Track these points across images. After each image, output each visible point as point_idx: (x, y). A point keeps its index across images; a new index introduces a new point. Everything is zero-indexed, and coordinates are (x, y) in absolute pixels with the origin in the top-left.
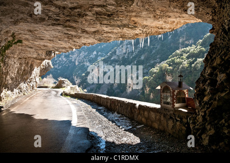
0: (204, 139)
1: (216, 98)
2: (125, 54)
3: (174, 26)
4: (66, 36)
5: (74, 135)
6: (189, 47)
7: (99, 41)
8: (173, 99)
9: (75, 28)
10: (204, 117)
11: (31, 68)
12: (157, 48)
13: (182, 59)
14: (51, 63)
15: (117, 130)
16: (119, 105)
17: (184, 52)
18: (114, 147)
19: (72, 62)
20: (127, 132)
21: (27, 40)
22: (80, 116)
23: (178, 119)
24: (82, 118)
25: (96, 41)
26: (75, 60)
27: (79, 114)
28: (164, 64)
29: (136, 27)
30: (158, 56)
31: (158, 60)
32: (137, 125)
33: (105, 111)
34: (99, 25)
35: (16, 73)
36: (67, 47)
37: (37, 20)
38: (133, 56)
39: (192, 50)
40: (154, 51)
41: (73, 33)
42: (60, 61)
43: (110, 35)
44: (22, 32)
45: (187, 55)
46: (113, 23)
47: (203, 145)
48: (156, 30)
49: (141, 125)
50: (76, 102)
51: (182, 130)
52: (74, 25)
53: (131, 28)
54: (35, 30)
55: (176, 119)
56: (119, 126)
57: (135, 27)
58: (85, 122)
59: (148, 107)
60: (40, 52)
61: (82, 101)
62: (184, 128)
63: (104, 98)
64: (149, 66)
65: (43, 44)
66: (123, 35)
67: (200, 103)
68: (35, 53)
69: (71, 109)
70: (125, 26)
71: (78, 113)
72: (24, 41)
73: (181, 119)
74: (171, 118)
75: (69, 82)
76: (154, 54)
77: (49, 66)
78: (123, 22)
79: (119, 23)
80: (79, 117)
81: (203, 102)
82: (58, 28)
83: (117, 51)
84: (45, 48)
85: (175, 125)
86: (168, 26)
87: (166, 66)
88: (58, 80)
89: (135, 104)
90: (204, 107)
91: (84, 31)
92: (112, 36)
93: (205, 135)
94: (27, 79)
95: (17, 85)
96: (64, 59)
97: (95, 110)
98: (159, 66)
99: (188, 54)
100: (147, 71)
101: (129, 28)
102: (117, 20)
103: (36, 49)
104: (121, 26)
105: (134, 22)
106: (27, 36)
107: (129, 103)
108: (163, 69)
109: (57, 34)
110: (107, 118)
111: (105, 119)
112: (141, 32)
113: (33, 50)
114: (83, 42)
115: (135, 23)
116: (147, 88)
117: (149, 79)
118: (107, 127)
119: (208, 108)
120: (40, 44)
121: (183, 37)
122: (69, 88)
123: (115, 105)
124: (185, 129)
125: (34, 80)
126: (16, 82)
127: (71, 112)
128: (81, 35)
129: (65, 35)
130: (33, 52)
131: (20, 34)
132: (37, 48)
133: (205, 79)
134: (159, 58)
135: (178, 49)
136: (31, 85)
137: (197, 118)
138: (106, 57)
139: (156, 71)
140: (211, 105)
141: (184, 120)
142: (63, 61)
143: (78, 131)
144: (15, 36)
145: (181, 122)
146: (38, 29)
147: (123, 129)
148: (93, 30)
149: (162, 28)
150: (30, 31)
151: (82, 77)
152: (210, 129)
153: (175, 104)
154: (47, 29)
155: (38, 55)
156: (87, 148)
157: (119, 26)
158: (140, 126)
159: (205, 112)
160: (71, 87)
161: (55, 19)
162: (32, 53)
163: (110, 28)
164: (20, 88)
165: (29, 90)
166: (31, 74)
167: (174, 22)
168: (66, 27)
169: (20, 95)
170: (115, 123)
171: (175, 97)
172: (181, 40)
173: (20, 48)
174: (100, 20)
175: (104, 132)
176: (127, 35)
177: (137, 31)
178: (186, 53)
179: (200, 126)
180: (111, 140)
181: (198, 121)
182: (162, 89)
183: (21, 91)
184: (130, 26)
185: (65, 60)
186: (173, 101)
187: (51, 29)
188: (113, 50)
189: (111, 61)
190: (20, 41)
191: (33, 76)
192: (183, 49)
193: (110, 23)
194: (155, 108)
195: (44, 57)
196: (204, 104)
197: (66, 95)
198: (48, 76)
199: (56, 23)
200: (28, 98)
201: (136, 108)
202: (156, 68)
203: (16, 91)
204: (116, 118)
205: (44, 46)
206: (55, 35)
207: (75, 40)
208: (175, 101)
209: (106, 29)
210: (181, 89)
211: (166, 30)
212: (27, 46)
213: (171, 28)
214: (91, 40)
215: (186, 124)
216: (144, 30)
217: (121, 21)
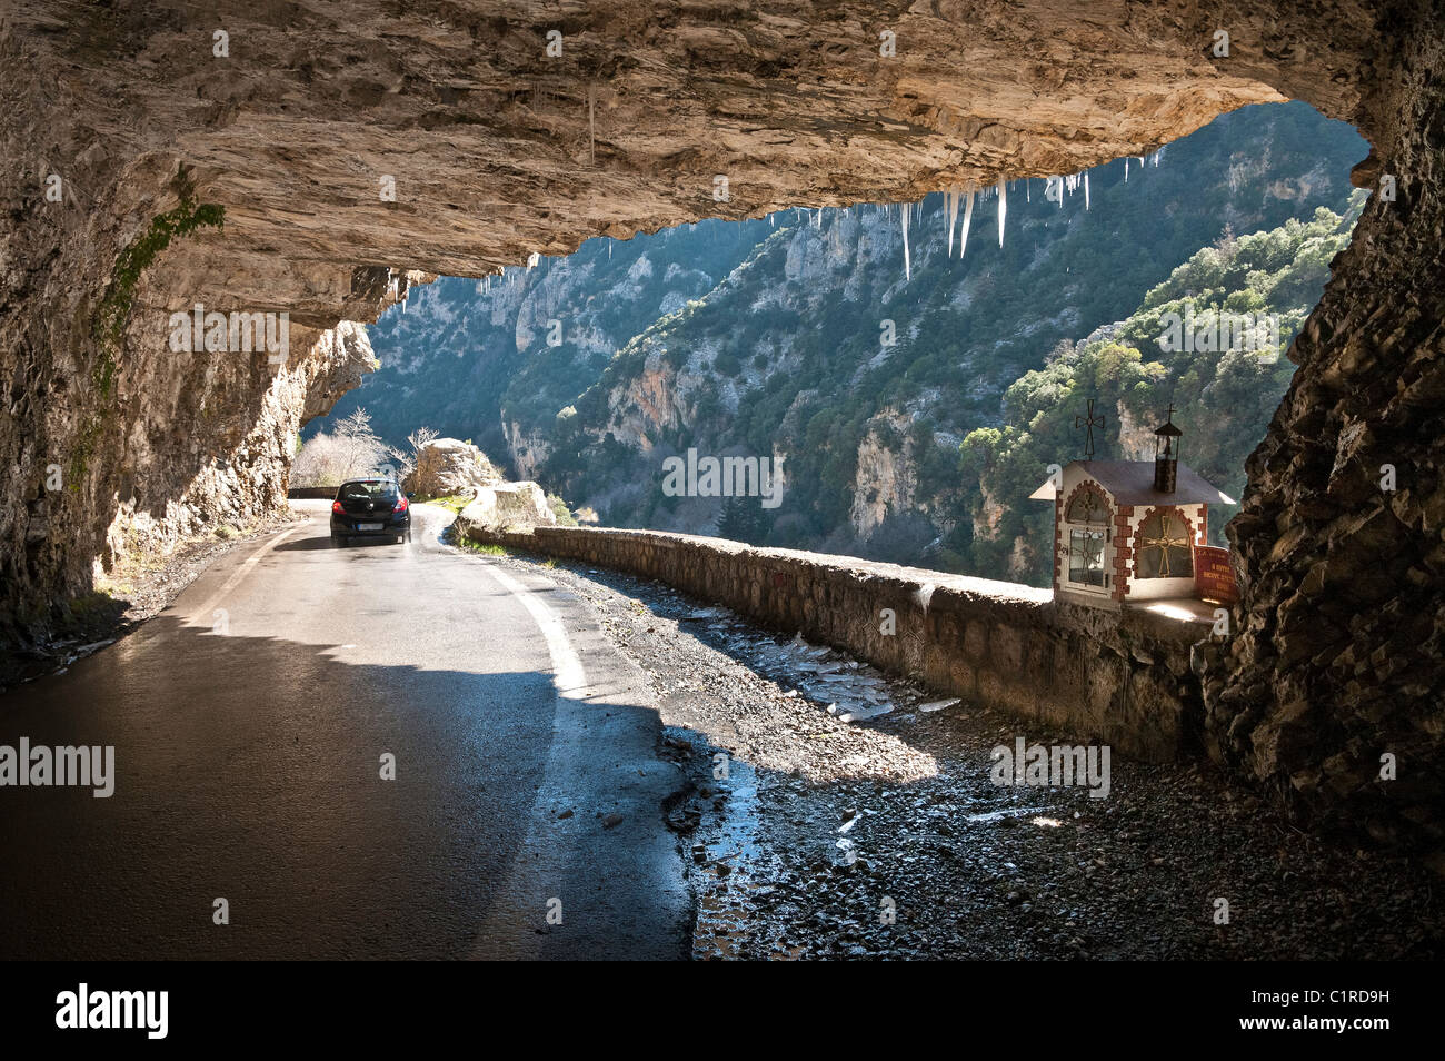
0: (1261, 746)
1: (1326, 544)
2: (845, 272)
3: (1163, 124)
4: (499, 181)
5: (583, 739)
6: (1294, 223)
7: (696, 210)
8: (1124, 553)
9: (557, 139)
10: (1263, 638)
11: (255, 375)
12: (1062, 231)
13: (1241, 307)
14: (364, 343)
15: (813, 721)
16: (820, 592)
17: (1255, 258)
18: (803, 794)
19: (489, 329)
20: (867, 732)
21: (254, 203)
22: (596, 654)
23: (1142, 659)
24: (609, 661)
25: (675, 213)
26: (513, 315)
27: (588, 640)
28: (1110, 345)
29: (922, 131)
30: (1071, 291)
31: (1071, 316)
32: (920, 700)
33: (731, 630)
34: (703, 119)
35: (174, 401)
36: (492, 244)
37: (336, 95)
38: (900, 285)
39: (1312, 247)
40: (1042, 256)
41: (543, 167)
42: (416, 325)
43: (764, 176)
44: (235, 159)
45: (1270, 282)
46: (784, 107)
47: (1256, 779)
48: (1047, 145)
49: (942, 698)
50: (551, 583)
51: (1163, 712)
52: (552, 120)
53: (898, 138)
54: (315, 151)
55: (1132, 661)
56: (822, 706)
57: (918, 132)
58: (632, 682)
59: (988, 601)
60: (318, 276)
61: (587, 575)
62: (1170, 703)
63: (726, 556)
64: (1006, 355)
65: (346, 227)
66: (845, 177)
67: (1253, 568)
68: (289, 282)
69: (530, 617)
70: (856, 125)
71: (580, 636)
72: (231, 215)
73: (1160, 657)
74: (1108, 654)
75: (482, 458)
76: (1046, 271)
77: (355, 356)
78: (848, 106)
79: (823, 109)
80: (589, 658)
81: (1269, 565)
82: (454, 140)
83: (793, 251)
84: (351, 252)
85: (1126, 689)
86: (1122, 124)
87: (1123, 360)
88: (408, 449)
89: (913, 587)
90: (1269, 590)
91: (609, 156)
92: (777, 182)
93: (1266, 729)
94: (237, 438)
95: (182, 481)
96: (443, 312)
97: (670, 626)
98: (1072, 355)
99: (1285, 271)
100: (993, 389)
101: (881, 134)
102: (811, 93)
103: (294, 259)
104: (836, 124)
105: (913, 104)
106: (257, 185)
107: (876, 580)
108: (1104, 375)
109: (445, 169)
110: (750, 665)
111: (741, 670)
112: (955, 157)
113: (279, 263)
114: (595, 214)
115: (922, 110)
116: (989, 505)
117: (1002, 445)
118: (755, 710)
119: (1286, 594)
120: (325, 231)
121: (1255, 155)
122: (487, 496)
123: (793, 593)
124: (1178, 708)
125: (275, 451)
126: (177, 457)
127: (535, 635)
128: (587, 176)
129: (489, 178)
130: (279, 276)
131: (222, 171)
132: (307, 252)
133: (1286, 447)
134: (1078, 301)
135: (1211, 237)
136: (260, 481)
137: (1235, 648)
138: (718, 293)
139: (1050, 389)
140: (1298, 577)
141: (1175, 664)
142: (437, 323)
143: (602, 721)
144: (190, 189)
145: (1159, 672)
146: (333, 145)
147: (846, 718)
148: (662, 146)
149: (1084, 137)
150: (283, 155)
151: (557, 432)
152: (1290, 698)
153: (1131, 581)
154: (388, 143)
155: (309, 291)
156: (666, 793)
157: (821, 128)
158: (937, 707)
159: (1272, 611)
160: (500, 495)
161: (438, 90)
162: (268, 284)
163: (768, 135)
164: (199, 499)
165: (248, 510)
166: (256, 410)
167: (1160, 100)
168: (505, 131)
169: (199, 539)
170: (801, 689)
171: (1130, 542)
172: (1235, 177)
173: (204, 249)
174: (709, 94)
175: (744, 728)
176: (867, 174)
177: (933, 155)
178: (1272, 270)
179: (1245, 686)
180: (785, 766)
181: (1238, 663)
182: (1064, 498)
183: (205, 518)
184: (888, 127)
185: (449, 317)
186: (1118, 562)
187: (413, 145)
188: (762, 251)
189: (747, 320)
190: (212, 214)
191: (268, 420)
192: (1246, 240)
193: (772, 107)
194: (1023, 607)
195: (338, 303)
196: (1271, 577)
197: (481, 539)
198: (343, 425)
199: (448, 110)
200: (253, 560)
201: (919, 609)
202: (1055, 370)
203: (178, 512)
204: (803, 667)
205: (352, 238)
206: (432, 175)
207: (549, 202)
208: (1130, 563)
209: (741, 142)
210: (1167, 501)
211: (1112, 147)
212: (247, 239)
213: (1138, 135)
214: (644, 206)
215: (1181, 681)
216: (976, 148)
217: (837, 97)
